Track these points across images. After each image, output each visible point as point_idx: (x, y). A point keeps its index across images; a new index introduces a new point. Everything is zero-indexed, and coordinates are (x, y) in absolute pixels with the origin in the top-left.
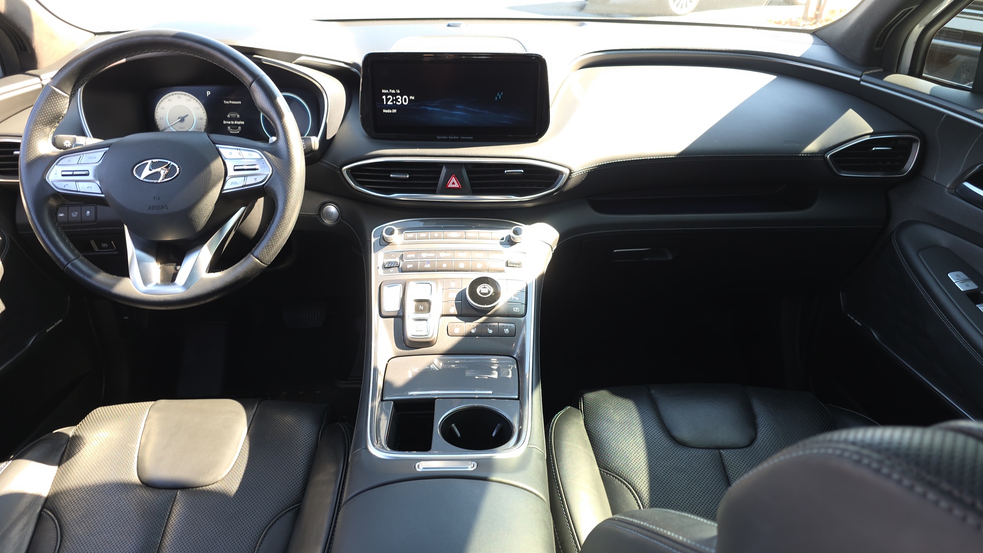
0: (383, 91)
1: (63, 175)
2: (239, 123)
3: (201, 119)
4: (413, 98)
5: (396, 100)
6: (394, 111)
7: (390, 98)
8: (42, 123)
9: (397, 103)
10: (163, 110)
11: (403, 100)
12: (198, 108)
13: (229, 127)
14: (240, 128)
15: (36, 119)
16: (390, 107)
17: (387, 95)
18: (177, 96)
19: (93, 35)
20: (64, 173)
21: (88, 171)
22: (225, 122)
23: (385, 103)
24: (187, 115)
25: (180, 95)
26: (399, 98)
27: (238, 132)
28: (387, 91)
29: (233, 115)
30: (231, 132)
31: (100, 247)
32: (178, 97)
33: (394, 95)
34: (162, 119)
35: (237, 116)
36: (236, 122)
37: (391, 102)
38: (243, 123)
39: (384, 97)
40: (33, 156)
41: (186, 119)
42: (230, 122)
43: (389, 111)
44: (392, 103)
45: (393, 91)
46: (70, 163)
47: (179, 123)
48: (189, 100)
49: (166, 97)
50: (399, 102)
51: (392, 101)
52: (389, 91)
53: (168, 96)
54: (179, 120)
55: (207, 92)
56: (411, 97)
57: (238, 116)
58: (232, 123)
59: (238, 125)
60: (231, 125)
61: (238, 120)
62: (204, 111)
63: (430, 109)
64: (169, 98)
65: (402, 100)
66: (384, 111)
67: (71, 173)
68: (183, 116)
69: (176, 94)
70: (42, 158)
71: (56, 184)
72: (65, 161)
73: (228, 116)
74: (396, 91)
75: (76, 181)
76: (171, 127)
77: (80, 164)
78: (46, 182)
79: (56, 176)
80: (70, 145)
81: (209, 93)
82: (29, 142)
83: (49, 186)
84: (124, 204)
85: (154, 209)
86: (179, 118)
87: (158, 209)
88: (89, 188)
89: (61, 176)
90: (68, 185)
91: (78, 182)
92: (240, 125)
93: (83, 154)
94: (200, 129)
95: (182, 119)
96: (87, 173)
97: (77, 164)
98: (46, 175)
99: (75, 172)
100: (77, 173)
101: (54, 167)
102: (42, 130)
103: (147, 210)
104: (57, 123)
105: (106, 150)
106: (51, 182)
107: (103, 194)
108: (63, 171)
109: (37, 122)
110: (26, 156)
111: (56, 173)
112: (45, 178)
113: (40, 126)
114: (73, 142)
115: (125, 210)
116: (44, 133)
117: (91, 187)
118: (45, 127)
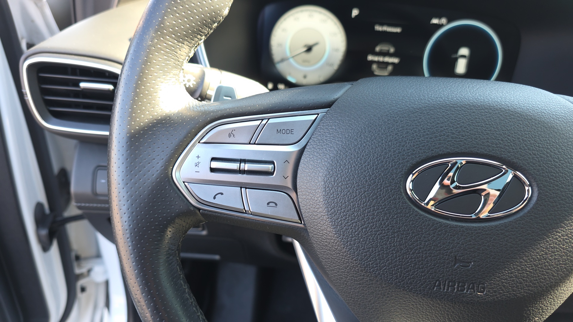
1: (213, 170)
2: (391, 60)
8: (174, 33)
13: (374, 67)
18: (308, 13)
20: (215, 165)
21: (272, 163)
22: (370, 58)
24: (316, 44)
25: (314, 13)
29: (385, 48)
34: (280, 45)
35: (389, 50)
36: (386, 59)
38: (396, 61)
40: (145, 116)
41: (315, 49)
42: (377, 59)
46: (231, 140)
47: (304, 55)
49: (292, 14)
54: (305, 49)
57: (392, 50)
58: (381, 59)
59: (387, 64)
60: (378, 63)
61: (391, 55)
64: (296, 15)
67: (234, 166)
68: (310, 42)
69: (306, 10)
70: (167, 122)
73: (378, 49)
75: (242, 186)
76: (291, 59)
77: (255, 144)
78: (171, 181)
79: (197, 169)
80: (193, 84)
81: (355, 12)
82: (140, 78)
83: (178, 192)
84: (367, 266)
85: (448, 289)
86: (305, 46)
87: (458, 290)
88: (271, 204)
89: (209, 170)
90: (222, 194)
91: (246, 188)
92: (393, 64)
93: (262, 120)
94: (331, 65)
95: (309, 49)
96: (271, 169)
97: (250, 144)
98: (172, 165)
99: (243, 164)
100: (247, 167)
101: (194, 146)
102: (173, 50)
103: (429, 288)
104: (204, 37)
105: (318, 114)
106: (184, 182)
107: (301, 223)
108: (213, 159)
109: (163, 28)
110: (130, 116)
111: (197, 160)
112: (170, 173)
113: (171, 40)
114: (200, 79)
115: (364, 278)
116: (175, 60)
117: (276, 204)
118: (180, 44)
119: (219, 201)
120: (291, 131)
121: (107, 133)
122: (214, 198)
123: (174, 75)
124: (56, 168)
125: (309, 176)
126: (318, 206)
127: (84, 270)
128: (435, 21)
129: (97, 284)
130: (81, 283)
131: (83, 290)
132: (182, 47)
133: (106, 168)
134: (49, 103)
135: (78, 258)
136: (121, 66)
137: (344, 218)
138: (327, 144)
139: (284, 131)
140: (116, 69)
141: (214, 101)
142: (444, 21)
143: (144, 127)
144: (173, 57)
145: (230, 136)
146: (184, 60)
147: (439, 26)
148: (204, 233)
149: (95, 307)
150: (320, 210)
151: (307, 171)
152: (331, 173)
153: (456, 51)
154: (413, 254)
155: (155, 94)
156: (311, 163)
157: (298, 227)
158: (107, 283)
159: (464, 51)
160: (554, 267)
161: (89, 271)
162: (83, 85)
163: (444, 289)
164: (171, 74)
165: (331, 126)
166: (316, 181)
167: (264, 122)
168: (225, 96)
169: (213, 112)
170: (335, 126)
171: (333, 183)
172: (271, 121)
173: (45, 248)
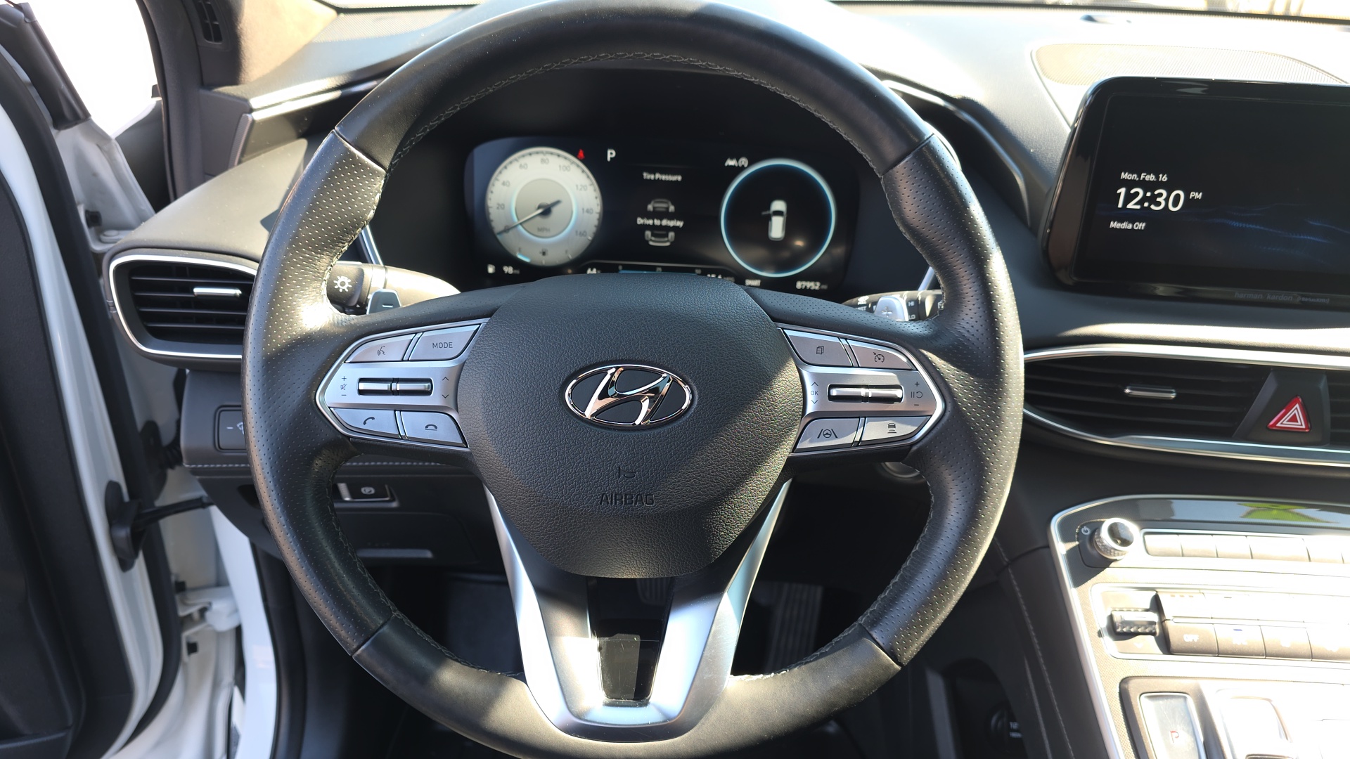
0: (1124, 176)
1: (361, 392)
2: (672, 223)
3: (588, 211)
4: (1198, 196)
5: (1153, 200)
6: (1141, 226)
7: (1137, 194)
8: (312, 244)
9: (1153, 207)
10: (505, 188)
11: (1170, 201)
12: (584, 188)
13: (648, 233)
14: (671, 235)
15: (297, 234)
16: (1132, 216)
17: (1129, 184)
18: (539, 157)
19: (333, 12)
20: (363, 386)
21: (429, 381)
22: (640, 221)
23: (1120, 205)
24: (557, 203)
25: (549, 157)
26: (1160, 195)
27: (668, 244)
28: (1134, 177)
29: (661, 205)
30: (651, 243)
31: (355, 493)
32: (543, 161)
33: (1147, 186)
34: (501, 206)
35: (668, 208)
36: (665, 222)
37: (1136, 204)
38: (680, 224)
39: (1122, 191)
40: (283, 337)
41: (555, 210)
42: (650, 222)
43: (1126, 226)
44: (1138, 207)
45: (1151, 177)
46: (381, 358)
47: (539, 219)
48: (567, 168)
49: (516, 160)
50: (1159, 204)
51: (1141, 202)
52: (1139, 176)
53: (519, 157)
54: (540, 211)
55: (609, 152)
56: (1192, 194)
57: (672, 208)
58: (657, 222)
59: (668, 229)
60: (653, 228)
61: (671, 217)
62: (598, 193)
63: (1236, 224)
64: (523, 161)
65: (1167, 200)
66: (1114, 225)
67: (384, 387)
68: (549, 201)
69: (537, 153)
70: (308, 342)
71: (342, 414)
72: (368, 349)
73: (650, 207)
74: (1157, 177)
75: (396, 408)
76: (520, 227)
77: (408, 360)
78: (315, 406)
79: (343, 392)
80: (348, 288)
81: (611, 154)
82: (275, 295)
83: (324, 419)
84: (531, 484)
85: (616, 503)
86: (539, 207)
87: (626, 503)
88: (429, 428)
89: (356, 392)
90: (373, 418)
91: (401, 411)
92: (675, 229)
93: (416, 333)
94: (583, 234)
95: (546, 211)
96: (427, 387)
97: (402, 360)
98: (315, 389)
99: (394, 385)
100: (399, 387)
101: (339, 366)
102: (311, 263)
103: (597, 503)
104: (346, 244)
105: (480, 324)
106: (329, 408)
107: (467, 447)
108: (361, 380)
109: (299, 241)
110: (265, 336)
111: (343, 382)
112: (313, 398)
113: (307, 252)
114: (357, 280)
115: (530, 499)
116: (315, 272)
117: (436, 427)
118: (319, 256)
119: (370, 426)
120: (449, 345)
121: (240, 357)
122: (365, 423)
123: (314, 288)
124: (140, 422)
125: (469, 393)
126: (478, 425)
127: (194, 610)
128: (731, 163)
129: (219, 635)
130: (188, 634)
131: (193, 648)
132: (321, 258)
133: (240, 408)
134: (146, 317)
135: (181, 587)
136: (257, 265)
137: (504, 435)
138: (486, 357)
139: (441, 345)
140: (250, 268)
141: (370, 313)
142: (744, 161)
143: (282, 349)
144: (311, 269)
145: (379, 353)
146: (325, 270)
147: (738, 170)
148: (394, 505)
149: (216, 685)
150: (480, 428)
151: (466, 387)
152: (489, 388)
153: (768, 207)
154: (577, 467)
155: (293, 312)
156: (471, 378)
157: (464, 452)
158: (238, 631)
159: (779, 205)
160: (723, 473)
161: (203, 611)
162: (197, 290)
163: (612, 503)
164: (311, 288)
165: (490, 337)
166: (475, 398)
167: (418, 335)
168: (385, 305)
169: (360, 327)
170: (495, 337)
171: (491, 399)
172: (426, 334)
173: (125, 564)
